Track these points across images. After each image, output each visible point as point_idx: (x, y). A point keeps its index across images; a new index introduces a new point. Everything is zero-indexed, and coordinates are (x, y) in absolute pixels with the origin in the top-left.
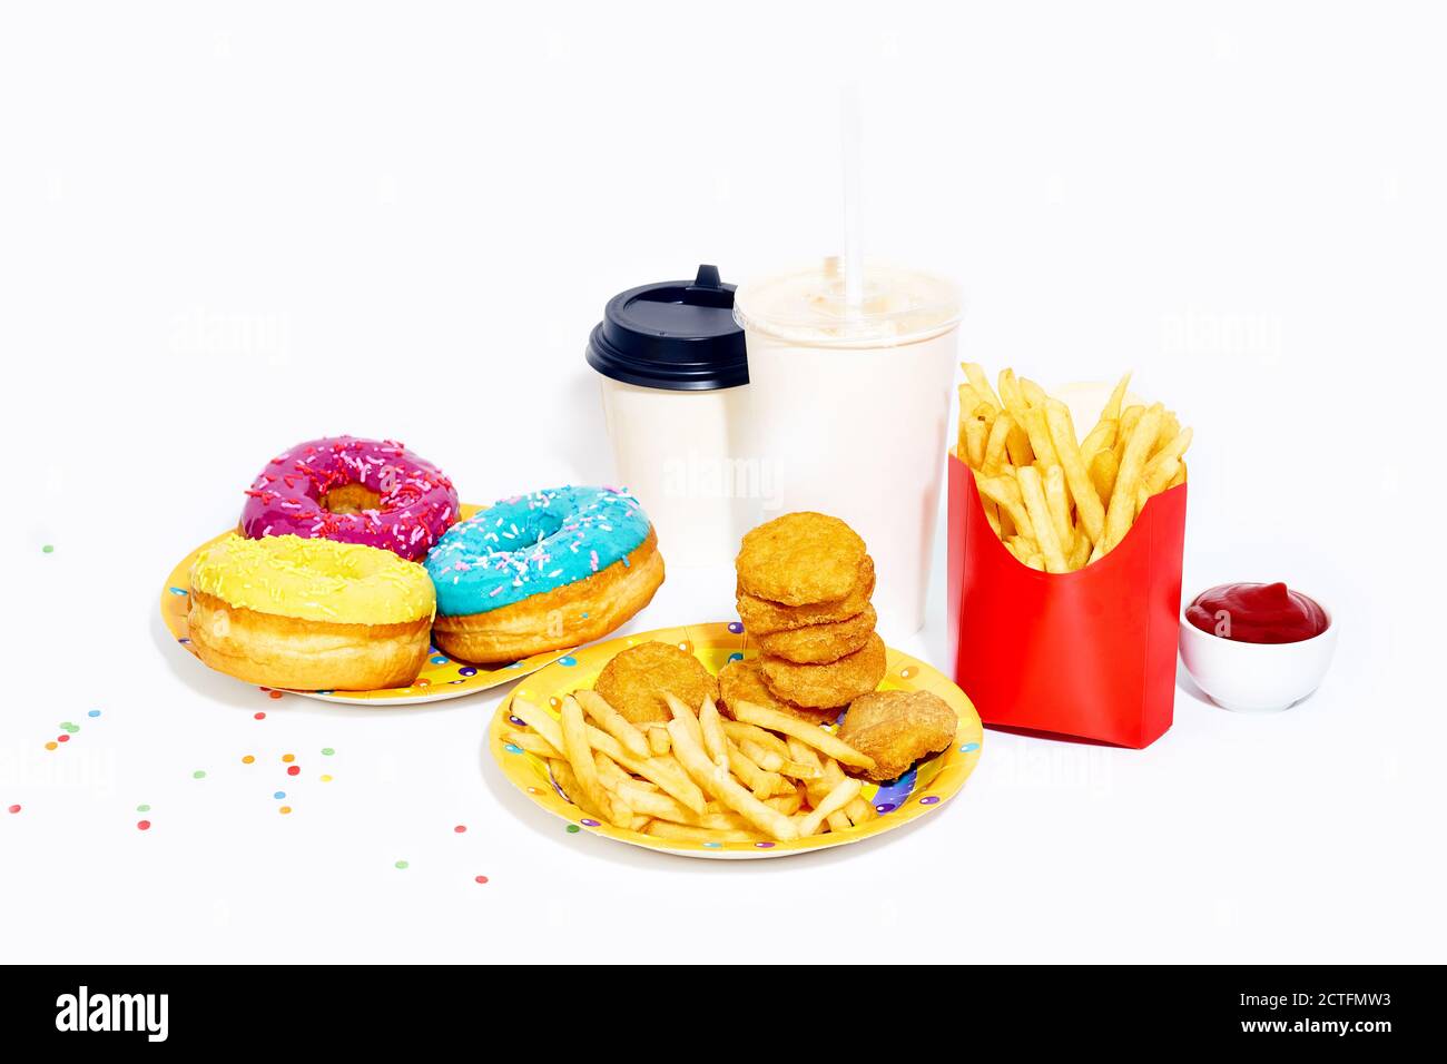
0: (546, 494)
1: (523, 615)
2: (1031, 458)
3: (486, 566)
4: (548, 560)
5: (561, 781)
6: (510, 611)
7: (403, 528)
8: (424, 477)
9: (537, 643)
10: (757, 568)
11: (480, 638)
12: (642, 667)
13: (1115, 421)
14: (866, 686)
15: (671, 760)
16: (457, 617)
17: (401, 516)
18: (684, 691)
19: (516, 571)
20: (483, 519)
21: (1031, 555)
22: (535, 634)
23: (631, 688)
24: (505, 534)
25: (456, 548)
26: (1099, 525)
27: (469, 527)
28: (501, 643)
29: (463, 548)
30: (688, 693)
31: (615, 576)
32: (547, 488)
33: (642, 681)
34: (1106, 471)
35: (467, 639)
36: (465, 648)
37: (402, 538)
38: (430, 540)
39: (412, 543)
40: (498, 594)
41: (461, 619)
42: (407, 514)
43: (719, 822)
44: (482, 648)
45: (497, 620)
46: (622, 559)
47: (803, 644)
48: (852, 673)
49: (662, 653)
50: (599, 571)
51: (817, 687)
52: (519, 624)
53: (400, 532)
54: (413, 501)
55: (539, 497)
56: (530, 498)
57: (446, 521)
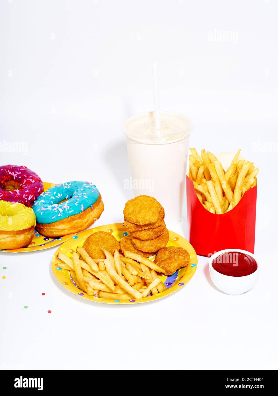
0: (68, 183)
1: (62, 224)
2: (210, 178)
3: (50, 209)
4: (69, 208)
5: (73, 278)
6: (58, 223)
7: (26, 195)
8: (33, 178)
9: (66, 232)
10: (129, 214)
11: (49, 230)
12: (97, 240)
13: (236, 165)
14: (163, 246)
15: (105, 272)
16: (42, 224)
17: (26, 192)
18: (109, 248)
19: (59, 211)
20: (50, 192)
21: (211, 208)
22: (66, 229)
23: (94, 247)
24: (56, 197)
25: (42, 202)
26: (231, 197)
27: (46, 195)
28: (56, 232)
29: (44, 202)
30: (111, 248)
31: (89, 211)
32: (69, 181)
33: (97, 245)
34: (233, 181)
35: (46, 230)
36: (45, 233)
37: (26, 198)
38: (34, 199)
39: (29, 200)
40: (54, 218)
41: (44, 225)
42: (28, 191)
43: (119, 291)
44: (50, 233)
45: (54, 226)
46: (90, 206)
47: (144, 235)
48: (159, 242)
49: (103, 235)
50: (84, 211)
51: (148, 247)
52: (61, 227)
53: (25, 197)
54: (29, 186)
55: (67, 185)
56: (64, 185)
57: (39, 192)
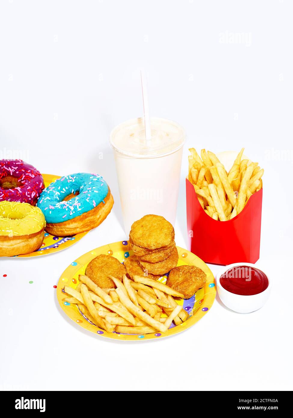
0: (72, 176)
1: (73, 223)
3: (60, 208)
4: (80, 205)
6: (69, 222)
7: (29, 193)
8: (32, 172)
9: (78, 230)
11: (59, 229)
16: (52, 224)
17: (28, 189)
19: (70, 209)
20: (54, 187)
22: (78, 228)
24: (61, 192)
25: (47, 199)
27: (50, 190)
28: (67, 231)
29: (50, 199)
31: (101, 207)
32: (72, 174)
35: (55, 229)
36: (55, 232)
37: (29, 196)
38: (38, 195)
39: (32, 197)
40: (65, 217)
41: (53, 224)
42: (29, 188)
44: (61, 232)
45: (65, 225)
46: (102, 201)
50: (96, 207)
52: (73, 225)
53: (28, 194)
54: (30, 182)
55: (71, 178)
56: (67, 178)
57: (41, 188)
